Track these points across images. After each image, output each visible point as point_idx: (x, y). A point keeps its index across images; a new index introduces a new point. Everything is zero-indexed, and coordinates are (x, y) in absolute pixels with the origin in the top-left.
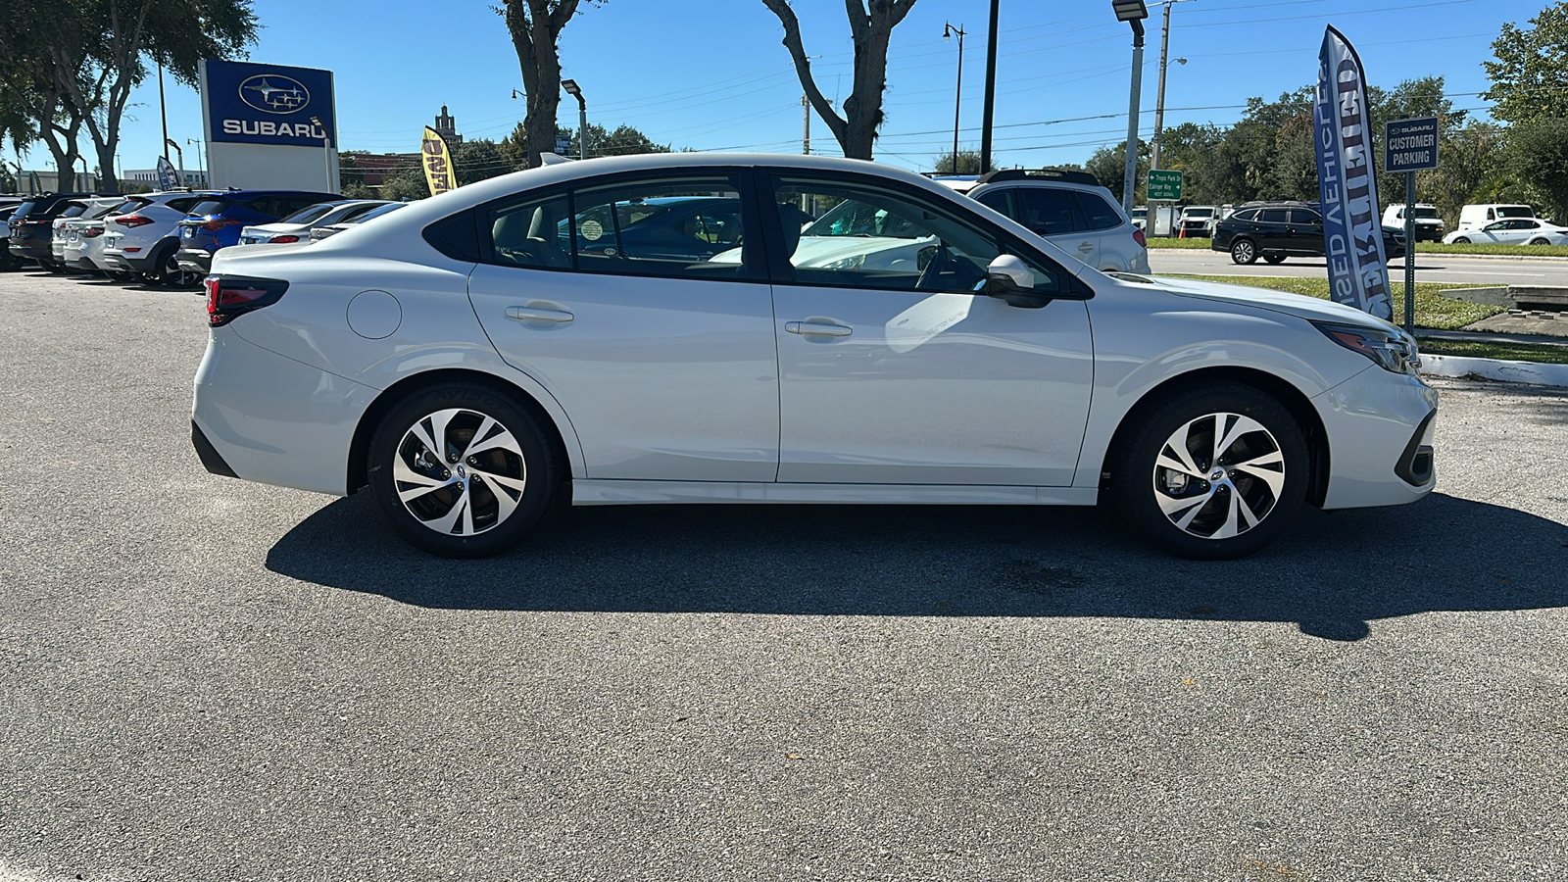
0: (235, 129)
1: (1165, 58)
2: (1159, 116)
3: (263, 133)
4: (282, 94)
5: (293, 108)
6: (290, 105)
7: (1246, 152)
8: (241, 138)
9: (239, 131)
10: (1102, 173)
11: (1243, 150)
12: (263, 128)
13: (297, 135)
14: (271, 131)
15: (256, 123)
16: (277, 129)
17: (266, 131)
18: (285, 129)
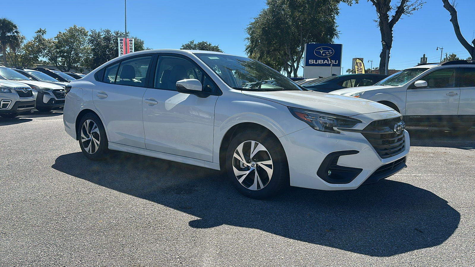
0: (312, 62)
3: (319, 63)
4: (326, 52)
5: (329, 56)
6: (328, 55)
8: (313, 65)
9: (313, 63)
12: (319, 62)
13: (329, 63)
14: (322, 62)
15: (318, 60)
16: (324, 62)
17: (320, 62)
18: (326, 62)
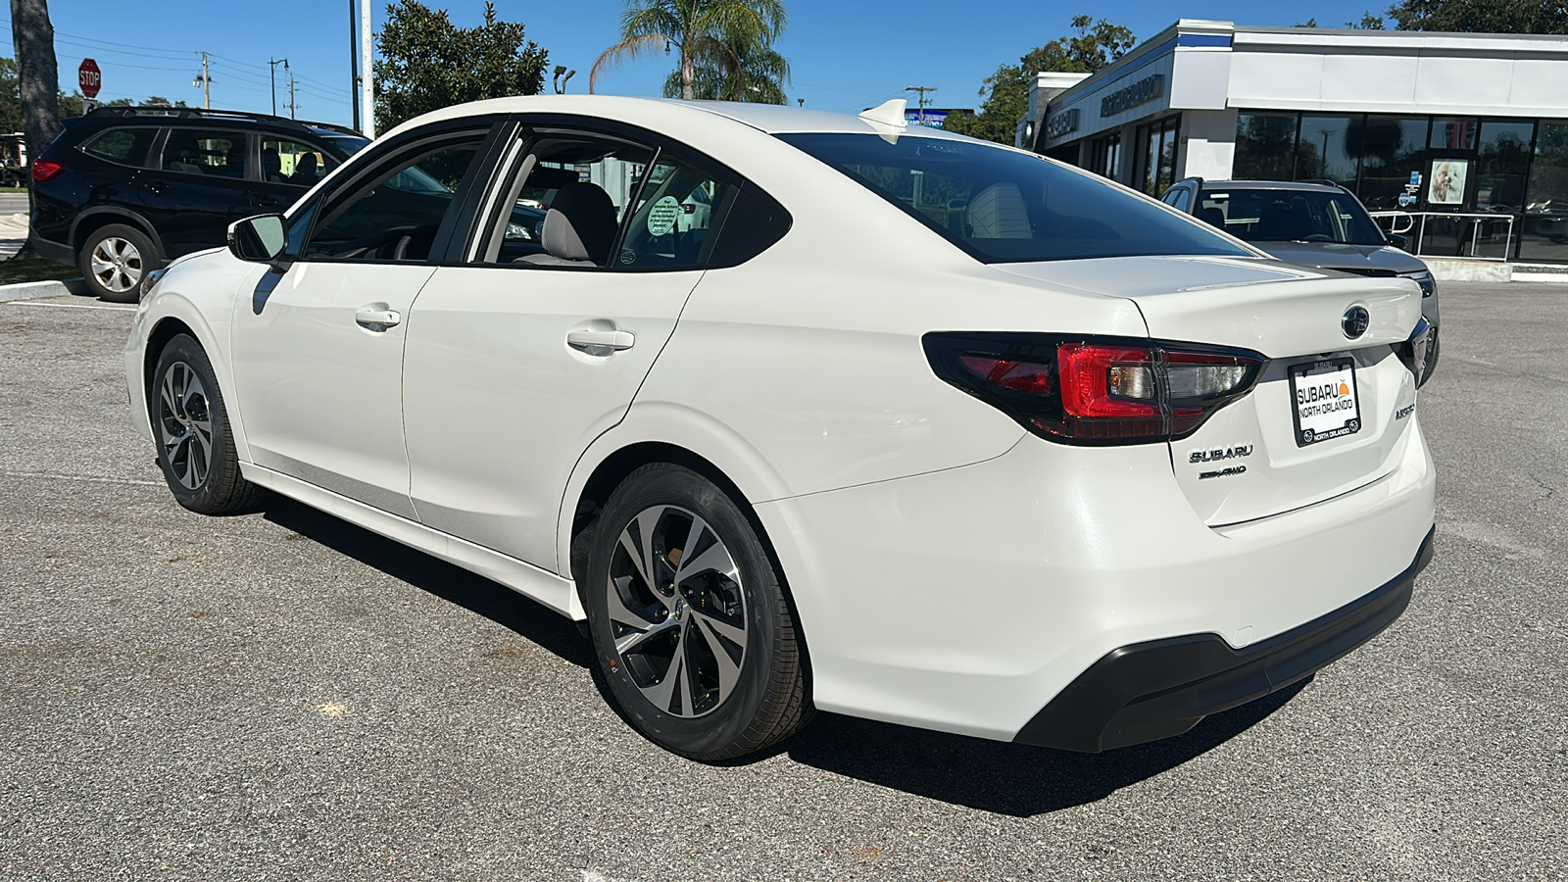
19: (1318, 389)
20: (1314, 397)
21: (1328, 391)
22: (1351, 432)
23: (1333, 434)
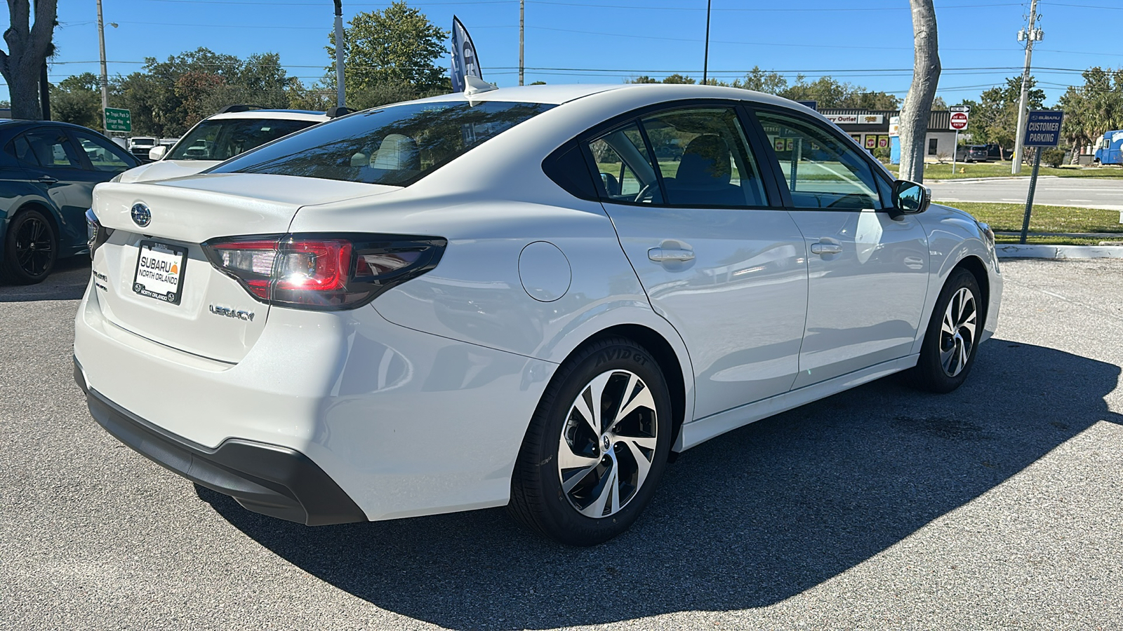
1: (101, 21)
2: (103, 66)
7: (150, 97)
10: (61, 108)
11: (147, 96)
19: (157, 261)
20: (153, 266)
21: (163, 266)
22: (168, 301)
23: (155, 295)
